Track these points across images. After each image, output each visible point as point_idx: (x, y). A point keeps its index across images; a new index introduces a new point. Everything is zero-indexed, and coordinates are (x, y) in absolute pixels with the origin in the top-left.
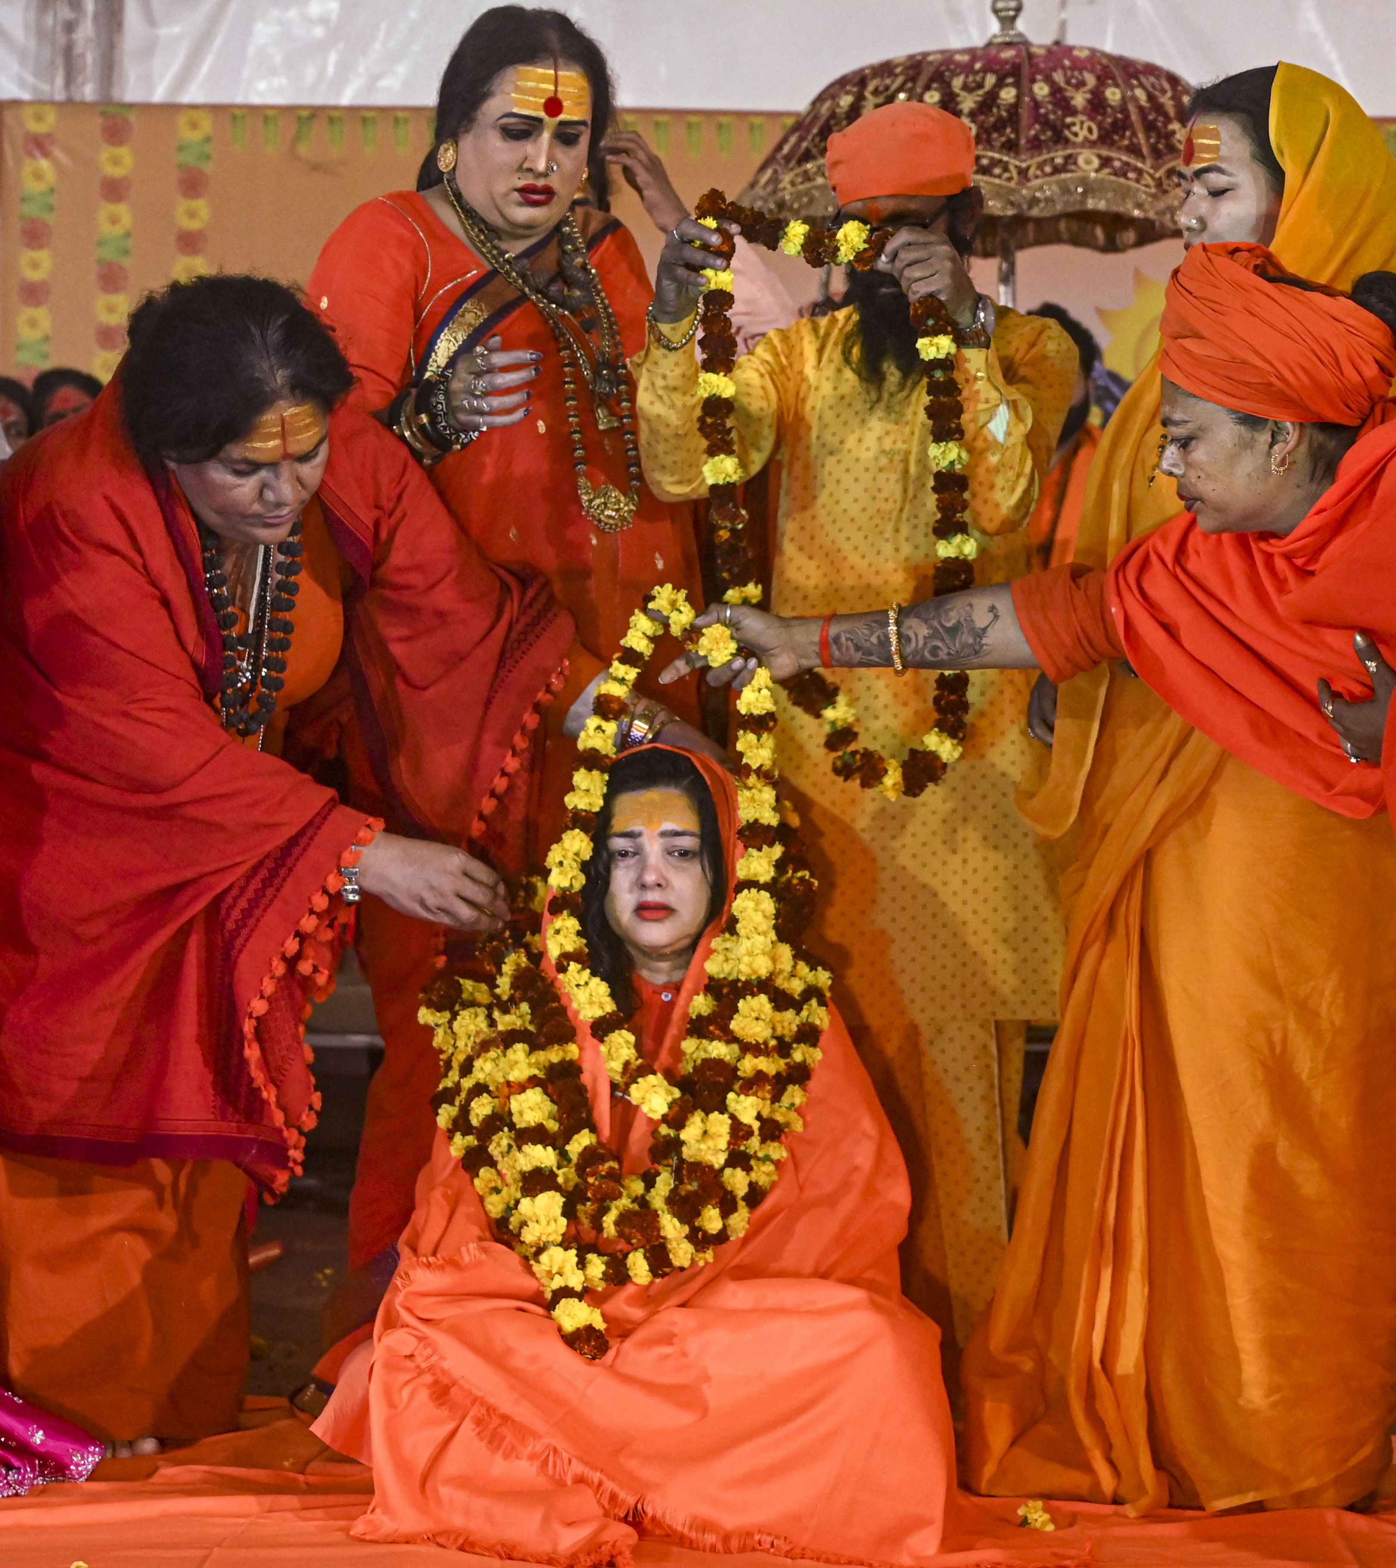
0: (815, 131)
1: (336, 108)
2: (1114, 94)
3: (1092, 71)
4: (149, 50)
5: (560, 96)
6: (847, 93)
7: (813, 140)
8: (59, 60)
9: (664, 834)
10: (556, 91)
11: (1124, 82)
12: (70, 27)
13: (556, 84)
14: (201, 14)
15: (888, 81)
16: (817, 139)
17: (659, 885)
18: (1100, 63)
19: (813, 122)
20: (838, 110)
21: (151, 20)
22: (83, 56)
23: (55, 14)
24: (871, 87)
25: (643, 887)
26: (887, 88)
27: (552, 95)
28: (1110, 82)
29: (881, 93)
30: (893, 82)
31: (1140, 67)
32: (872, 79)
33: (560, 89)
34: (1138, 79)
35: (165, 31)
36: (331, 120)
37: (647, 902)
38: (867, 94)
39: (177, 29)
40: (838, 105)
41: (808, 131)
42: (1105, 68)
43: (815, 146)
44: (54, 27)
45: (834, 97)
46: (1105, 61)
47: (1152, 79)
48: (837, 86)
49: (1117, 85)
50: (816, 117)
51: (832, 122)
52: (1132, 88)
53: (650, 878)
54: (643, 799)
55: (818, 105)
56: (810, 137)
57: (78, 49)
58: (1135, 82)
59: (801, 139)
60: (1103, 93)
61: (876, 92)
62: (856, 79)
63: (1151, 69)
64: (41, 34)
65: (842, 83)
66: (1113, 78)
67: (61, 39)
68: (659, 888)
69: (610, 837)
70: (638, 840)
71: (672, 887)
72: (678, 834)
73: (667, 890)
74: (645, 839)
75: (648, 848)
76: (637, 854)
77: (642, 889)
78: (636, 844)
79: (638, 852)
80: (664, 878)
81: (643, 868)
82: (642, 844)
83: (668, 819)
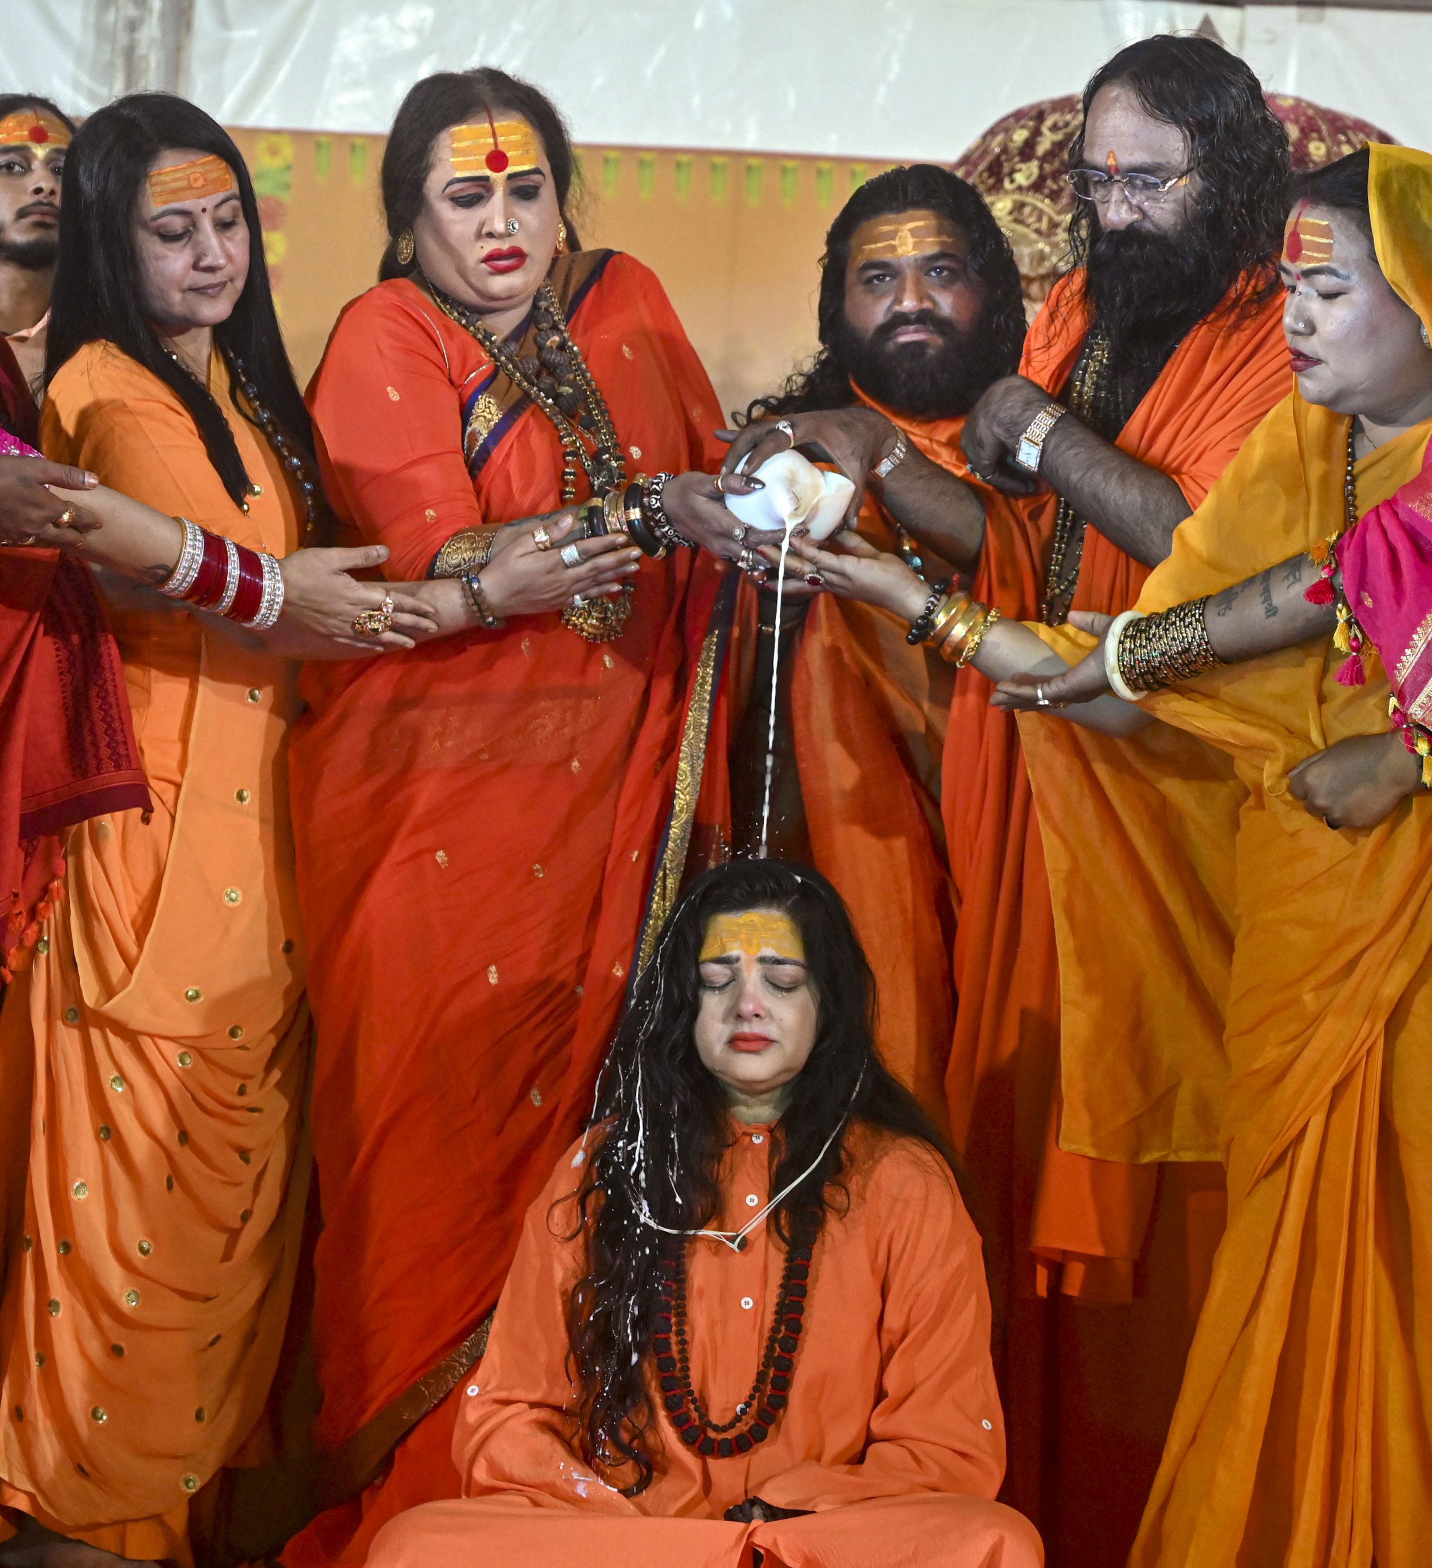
0: (982, 166)
2: (1318, 149)
3: (1296, 122)
4: (221, 52)
5: (501, 148)
6: (1022, 127)
7: (981, 174)
8: (120, 62)
9: (762, 960)
10: (496, 144)
11: (1330, 136)
12: (133, 26)
13: (494, 135)
14: (280, 16)
15: (1068, 117)
16: (985, 174)
17: (757, 1016)
18: (1305, 114)
20: (1011, 145)
21: (225, 23)
22: (146, 57)
23: (117, 10)
24: (1049, 122)
25: (739, 1017)
26: (1067, 124)
27: (493, 148)
28: (1314, 135)
29: (1059, 129)
30: (1073, 118)
31: (1350, 123)
32: (1050, 114)
33: (501, 139)
34: (1345, 134)
35: (238, 34)
37: (743, 1033)
38: (1045, 129)
39: (252, 33)
40: (1011, 140)
41: (976, 166)
42: (1310, 119)
43: (983, 182)
44: (115, 24)
45: (1007, 131)
46: (1310, 112)
47: (1361, 136)
48: (1012, 120)
49: (1322, 139)
50: (985, 152)
51: (1003, 157)
52: (1339, 143)
53: (747, 1007)
54: (741, 921)
55: (989, 139)
56: (976, 173)
57: (142, 49)
58: (1342, 138)
60: (1306, 147)
61: (1054, 128)
62: (1034, 113)
63: (1361, 126)
64: (102, 33)
65: (1018, 116)
66: (1319, 131)
67: (123, 39)
68: (758, 1019)
69: (703, 962)
70: (735, 965)
71: (772, 1017)
72: (778, 962)
73: (767, 1020)
74: (742, 964)
75: (745, 974)
76: (734, 980)
77: (737, 1019)
78: (732, 970)
79: (734, 978)
80: (763, 1008)
81: (739, 997)
82: (739, 970)
83: (767, 945)
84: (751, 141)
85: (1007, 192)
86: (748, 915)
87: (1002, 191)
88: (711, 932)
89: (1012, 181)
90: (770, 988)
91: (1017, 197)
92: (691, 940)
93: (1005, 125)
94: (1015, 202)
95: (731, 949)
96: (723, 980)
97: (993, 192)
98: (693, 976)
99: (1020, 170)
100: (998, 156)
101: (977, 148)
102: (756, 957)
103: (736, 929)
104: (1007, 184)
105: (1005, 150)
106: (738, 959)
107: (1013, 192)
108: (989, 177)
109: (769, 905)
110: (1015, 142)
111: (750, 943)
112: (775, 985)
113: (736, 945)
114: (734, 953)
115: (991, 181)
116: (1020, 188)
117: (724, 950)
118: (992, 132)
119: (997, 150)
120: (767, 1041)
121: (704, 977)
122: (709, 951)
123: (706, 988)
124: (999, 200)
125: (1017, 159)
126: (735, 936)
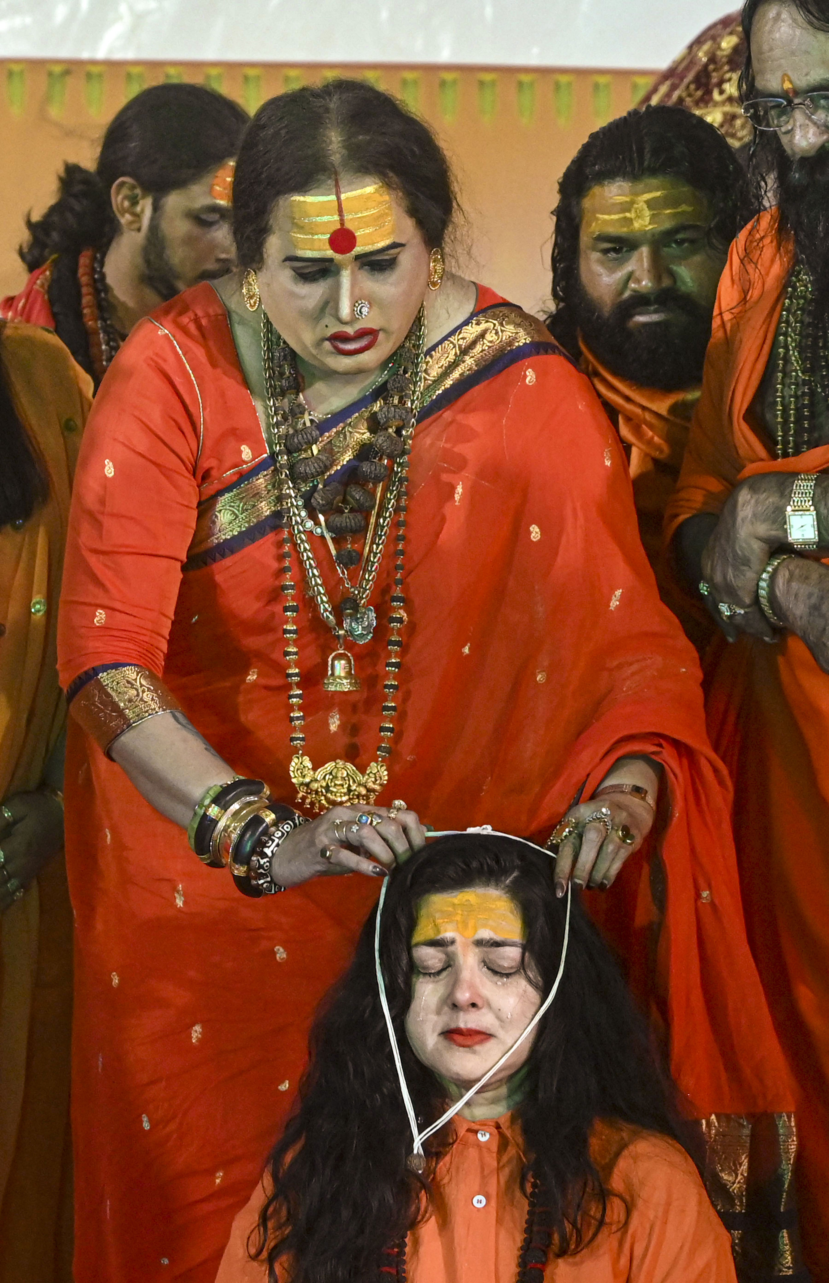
0: (690, 76)
1: (94, 62)
5: (349, 225)
6: (731, 33)
7: (688, 87)
9: (479, 943)
10: (342, 221)
16: (692, 87)
17: (474, 1005)
19: (688, 68)
20: (719, 53)
25: (455, 1007)
27: (338, 226)
33: (347, 217)
36: (89, 76)
40: (719, 48)
41: (682, 79)
43: (690, 95)
45: (715, 39)
48: (720, 27)
50: (692, 63)
51: (711, 67)
53: (463, 996)
54: (456, 901)
55: (695, 49)
59: (673, 88)
68: (474, 1009)
69: (417, 945)
70: (451, 949)
71: (489, 1006)
72: (498, 944)
73: (484, 1010)
74: (458, 948)
75: (461, 959)
76: (449, 966)
77: (453, 1009)
78: (447, 954)
79: (449, 964)
80: (480, 996)
81: (455, 984)
82: (454, 954)
83: (485, 926)
84: (445, 56)
85: (716, 104)
86: (462, 894)
87: (710, 104)
88: (423, 912)
89: (722, 92)
90: (489, 972)
91: (728, 108)
92: (403, 921)
93: (712, 32)
94: (725, 114)
95: (446, 931)
96: (439, 966)
97: (702, 105)
98: (405, 962)
99: (730, 80)
100: (706, 66)
101: (683, 59)
102: (471, 940)
103: (450, 909)
104: (716, 96)
105: (713, 59)
106: (453, 942)
107: (723, 103)
108: (697, 89)
109: (487, 884)
110: (723, 50)
111: (465, 924)
112: (495, 971)
113: (450, 926)
114: (448, 934)
115: (699, 93)
116: (730, 99)
117: (439, 932)
118: (698, 41)
119: (704, 60)
120: (484, 1036)
121: (418, 962)
122: (423, 932)
123: (419, 973)
124: (709, 113)
125: (726, 68)
126: (449, 916)
